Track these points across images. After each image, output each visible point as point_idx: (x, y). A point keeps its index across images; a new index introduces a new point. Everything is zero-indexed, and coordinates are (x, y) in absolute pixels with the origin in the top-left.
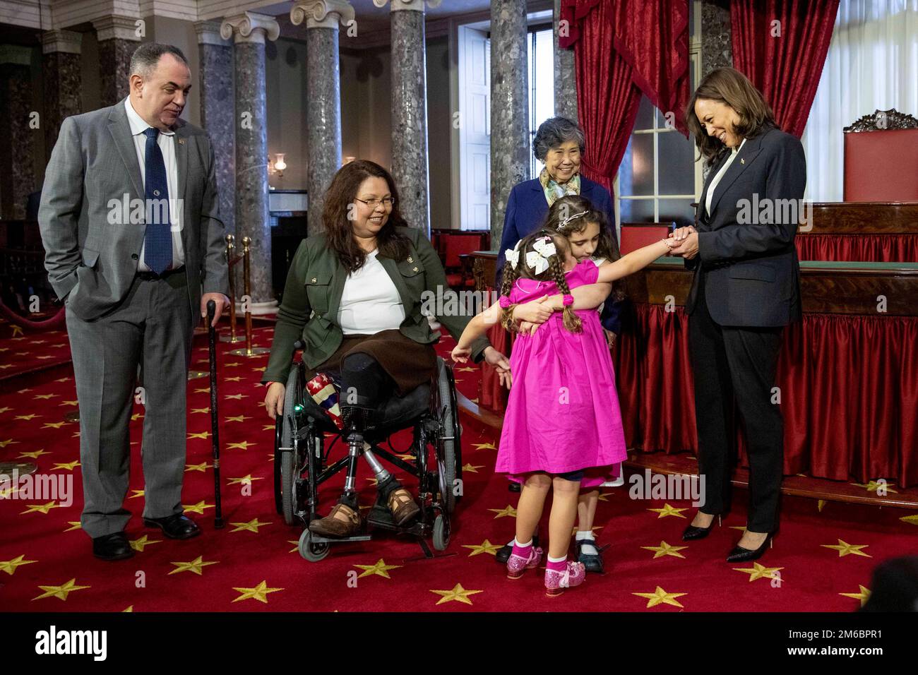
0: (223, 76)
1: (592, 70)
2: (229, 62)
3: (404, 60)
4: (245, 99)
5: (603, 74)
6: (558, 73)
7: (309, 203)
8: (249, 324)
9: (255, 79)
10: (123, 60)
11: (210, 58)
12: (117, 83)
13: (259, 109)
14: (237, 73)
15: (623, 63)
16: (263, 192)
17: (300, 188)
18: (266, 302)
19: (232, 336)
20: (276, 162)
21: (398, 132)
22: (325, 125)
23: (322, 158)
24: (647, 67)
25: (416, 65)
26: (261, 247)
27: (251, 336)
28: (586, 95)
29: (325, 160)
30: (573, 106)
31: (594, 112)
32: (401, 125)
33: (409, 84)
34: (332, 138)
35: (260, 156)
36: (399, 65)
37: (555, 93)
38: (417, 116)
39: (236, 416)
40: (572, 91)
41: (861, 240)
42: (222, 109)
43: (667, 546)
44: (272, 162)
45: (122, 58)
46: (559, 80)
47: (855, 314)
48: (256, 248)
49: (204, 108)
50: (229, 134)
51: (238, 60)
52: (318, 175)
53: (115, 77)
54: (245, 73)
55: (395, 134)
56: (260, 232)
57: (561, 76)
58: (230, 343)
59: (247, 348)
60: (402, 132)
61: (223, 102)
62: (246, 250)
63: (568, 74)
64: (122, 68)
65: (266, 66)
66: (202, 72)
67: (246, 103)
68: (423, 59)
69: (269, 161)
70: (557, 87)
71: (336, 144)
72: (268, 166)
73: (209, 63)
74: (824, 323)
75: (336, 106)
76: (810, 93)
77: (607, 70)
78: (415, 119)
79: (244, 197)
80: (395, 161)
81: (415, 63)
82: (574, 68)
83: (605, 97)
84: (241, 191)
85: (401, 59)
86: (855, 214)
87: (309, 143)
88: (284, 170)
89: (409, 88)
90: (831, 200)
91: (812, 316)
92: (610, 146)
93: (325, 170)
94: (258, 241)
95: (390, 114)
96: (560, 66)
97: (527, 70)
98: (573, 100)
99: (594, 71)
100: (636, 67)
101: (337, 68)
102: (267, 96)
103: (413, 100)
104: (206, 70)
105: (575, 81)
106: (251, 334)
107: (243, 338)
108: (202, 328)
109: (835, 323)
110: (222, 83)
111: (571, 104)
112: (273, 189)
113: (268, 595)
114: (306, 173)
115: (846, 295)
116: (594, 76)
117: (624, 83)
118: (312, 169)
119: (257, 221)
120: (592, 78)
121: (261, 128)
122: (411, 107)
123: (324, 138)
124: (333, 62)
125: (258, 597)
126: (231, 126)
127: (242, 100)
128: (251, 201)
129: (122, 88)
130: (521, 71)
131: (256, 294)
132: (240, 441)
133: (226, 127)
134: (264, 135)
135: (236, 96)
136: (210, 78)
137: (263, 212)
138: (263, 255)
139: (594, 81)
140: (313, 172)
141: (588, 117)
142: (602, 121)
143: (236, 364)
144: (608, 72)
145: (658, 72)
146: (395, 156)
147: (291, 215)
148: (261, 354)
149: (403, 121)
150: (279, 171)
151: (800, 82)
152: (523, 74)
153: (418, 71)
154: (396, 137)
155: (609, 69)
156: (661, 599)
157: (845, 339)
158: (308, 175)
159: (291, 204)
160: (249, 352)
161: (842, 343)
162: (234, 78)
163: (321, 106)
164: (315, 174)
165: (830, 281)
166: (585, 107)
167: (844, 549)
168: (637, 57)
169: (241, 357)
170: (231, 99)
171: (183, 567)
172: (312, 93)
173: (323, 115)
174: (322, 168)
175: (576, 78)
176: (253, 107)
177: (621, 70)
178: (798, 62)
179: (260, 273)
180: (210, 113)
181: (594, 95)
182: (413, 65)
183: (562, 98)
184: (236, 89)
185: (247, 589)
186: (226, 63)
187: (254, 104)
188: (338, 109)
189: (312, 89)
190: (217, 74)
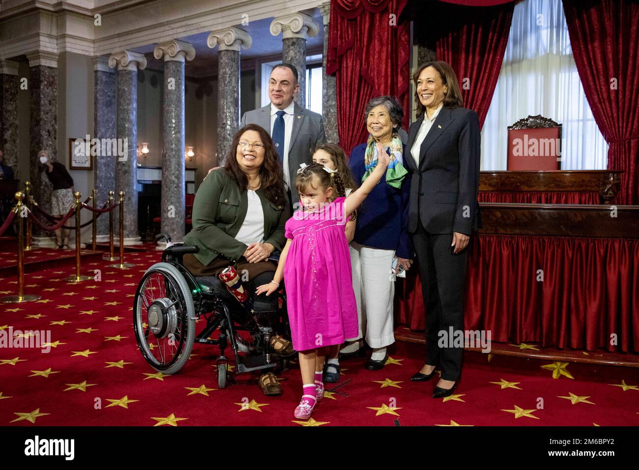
0: (110, 92)
1: (347, 89)
2: (114, 83)
3: (226, 82)
4: (124, 106)
5: (354, 91)
6: (325, 91)
7: (163, 174)
8: (122, 250)
9: (130, 94)
10: (45, 80)
11: (101, 80)
12: (41, 94)
13: (133, 113)
14: (119, 90)
15: (367, 85)
16: (133, 166)
17: (157, 166)
18: (133, 237)
19: (111, 257)
20: (142, 148)
21: (221, 128)
22: (174, 124)
23: (172, 145)
24: (382, 86)
25: (234, 85)
26: (131, 202)
27: (123, 257)
28: (342, 105)
29: (174, 146)
30: (334, 112)
31: (347, 116)
32: (224, 124)
33: (229, 97)
34: (179, 132)
35: (131, 143)
36: (223, 85)
37: (323, 104)
38: (234, 118)
39: (112, 302)
40: (334, 103)
41: (518, 196)
42: (108, 113)
43: (390, 381)
44: (140, 148)
45: (45, 78)
46: (325, 95)
47: (514, 234)
48: (128, 203)
49: (97, 112)
50: (113, 129)
51: (119, 81)
52: (170, 156)
53: (40, 90)
54: (124, 90)
55: (219, 129)
56: (130, 192)
57: (327, 93)
58: (110, 261)
59: (120, 264)
60: (224, 128)
61: (109, 109)
62: (121, 200)
63: (331, 91)
64: (45, 85)
65: (138, 86)
66: (96, 89)
67: (124, 109)
68: (238, 82)
69: (138, 147)
70: (325, 100)
71: (181, 136)
72: (137, 151)
73: (101, 83)
74: (494, 240)
75: (182, 111)
76: (486, 105)
77: (357, 88)
78: (232, 121)
79: (121, 169)
80: (219, 147)
81: (234, 84)
82: (335, 88)
83: (355, 106)
84: (119, 166)
85: (224, 81)
86: (514, 178)
87: (164, 135)
88: (147, 154)
89: (229, 100)
90: (499, 169)
91: (486, 236)
92: (358, 137)
93: (174, 152)
94: (129, 198)
95: (217, 116)
96: (326, 86)
97: (305, 89)
98: (334, 109)
99: (348, 90)
100: (375, 87)
101: (183, 87)
102: (138, 105)
103: (232, 108)
104: (98, 87)
105: (336, 96)
106: (123, 255)
107: (118, 258)
108: (91, 251)
109: (501, 241)
110: (109, 96)
111: (333, 111)
112: (140, 165)
113: (128, 404)
114: (162, 154)
115: (508, 222)
116: (348, 93)
117: (367, 97)
118: (165, 151)
119: (129, 185)
120: (346, 94)
121: (133, 125)
122: (230, 112)
123: (173, 132)
124: (181, 84)
125: (121, 405)
126: (114, 124)
127: (121, 107)
128: (126, 172)
129: (44, 97)
130: (301, 90)
131: (127, 232)
132: (113, 316)
133: (111, 125)
134: (135, 130)
135: (118, 104)
136: (101, 93)
137: (133, 179)
138: (132, 207)
139: (348, 96)
140: (166, 154)
141: (343, 119)
142: (352, 121)
143: (113, 273)
144: (357, 90)
145: (389, 90)
146: (219, 144)
147: (151, 183)
148: (130, 268)
149: (225, 121)
150: (144, 154)
151: (480, 97)
152: (302, 92)
153: (235, 89)
154: (220, 131)
155: (358, 88)
156: (385, 411)
157: (507, 251)
158: (163, 155)
159: (151, 176)
160: (122, 266)
161: (505, 253)
162: (117, 93)
163: (173, 111)
164: (167, 155)
165: (498, 213)
166: (342, 112)
167: (504, 384)
168: (376, 81)
169: (116, 268)
170: (114, 107)
171: (73, 387)
172: (166, 103)
173: (173, 117)
174: (172, 151)
175: (337, 94)
176: (129, 111)
177: (366, 89)
178: (479, 84)
179: (130, 218)
180: (100, 115)
181: (348, 105)
182: (232, 86)
183: (327, 107)
184: (118, 101)
185: (115, 400)
186: (112, 83)
187: (129, 110)
188: (183, 114)
189: (166, 100)
190: (106, 91)
